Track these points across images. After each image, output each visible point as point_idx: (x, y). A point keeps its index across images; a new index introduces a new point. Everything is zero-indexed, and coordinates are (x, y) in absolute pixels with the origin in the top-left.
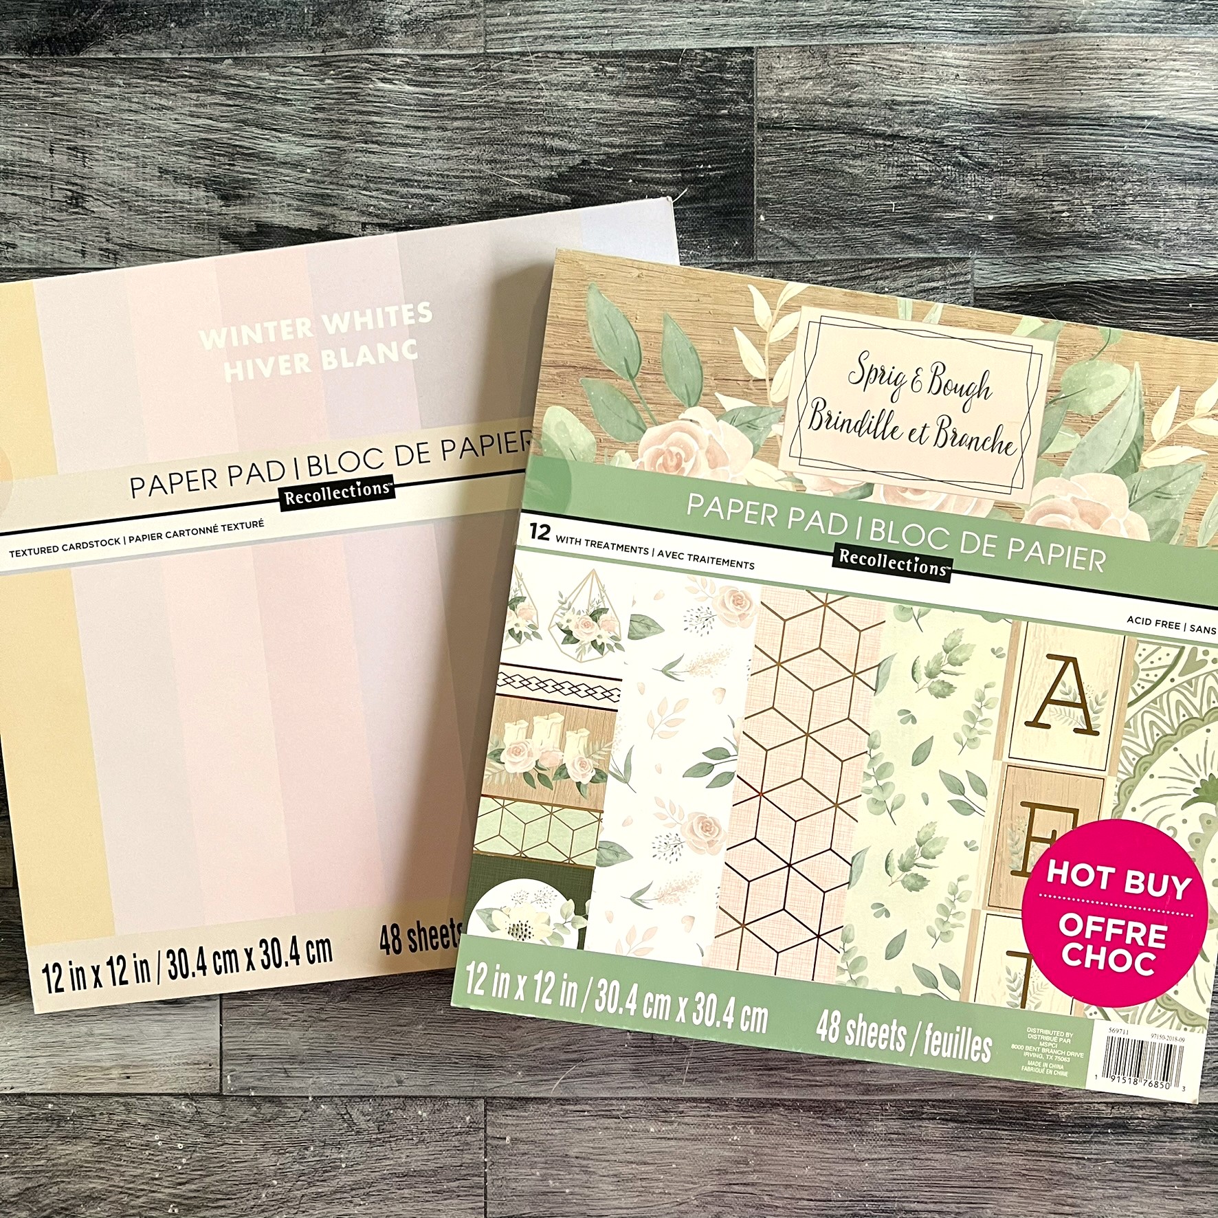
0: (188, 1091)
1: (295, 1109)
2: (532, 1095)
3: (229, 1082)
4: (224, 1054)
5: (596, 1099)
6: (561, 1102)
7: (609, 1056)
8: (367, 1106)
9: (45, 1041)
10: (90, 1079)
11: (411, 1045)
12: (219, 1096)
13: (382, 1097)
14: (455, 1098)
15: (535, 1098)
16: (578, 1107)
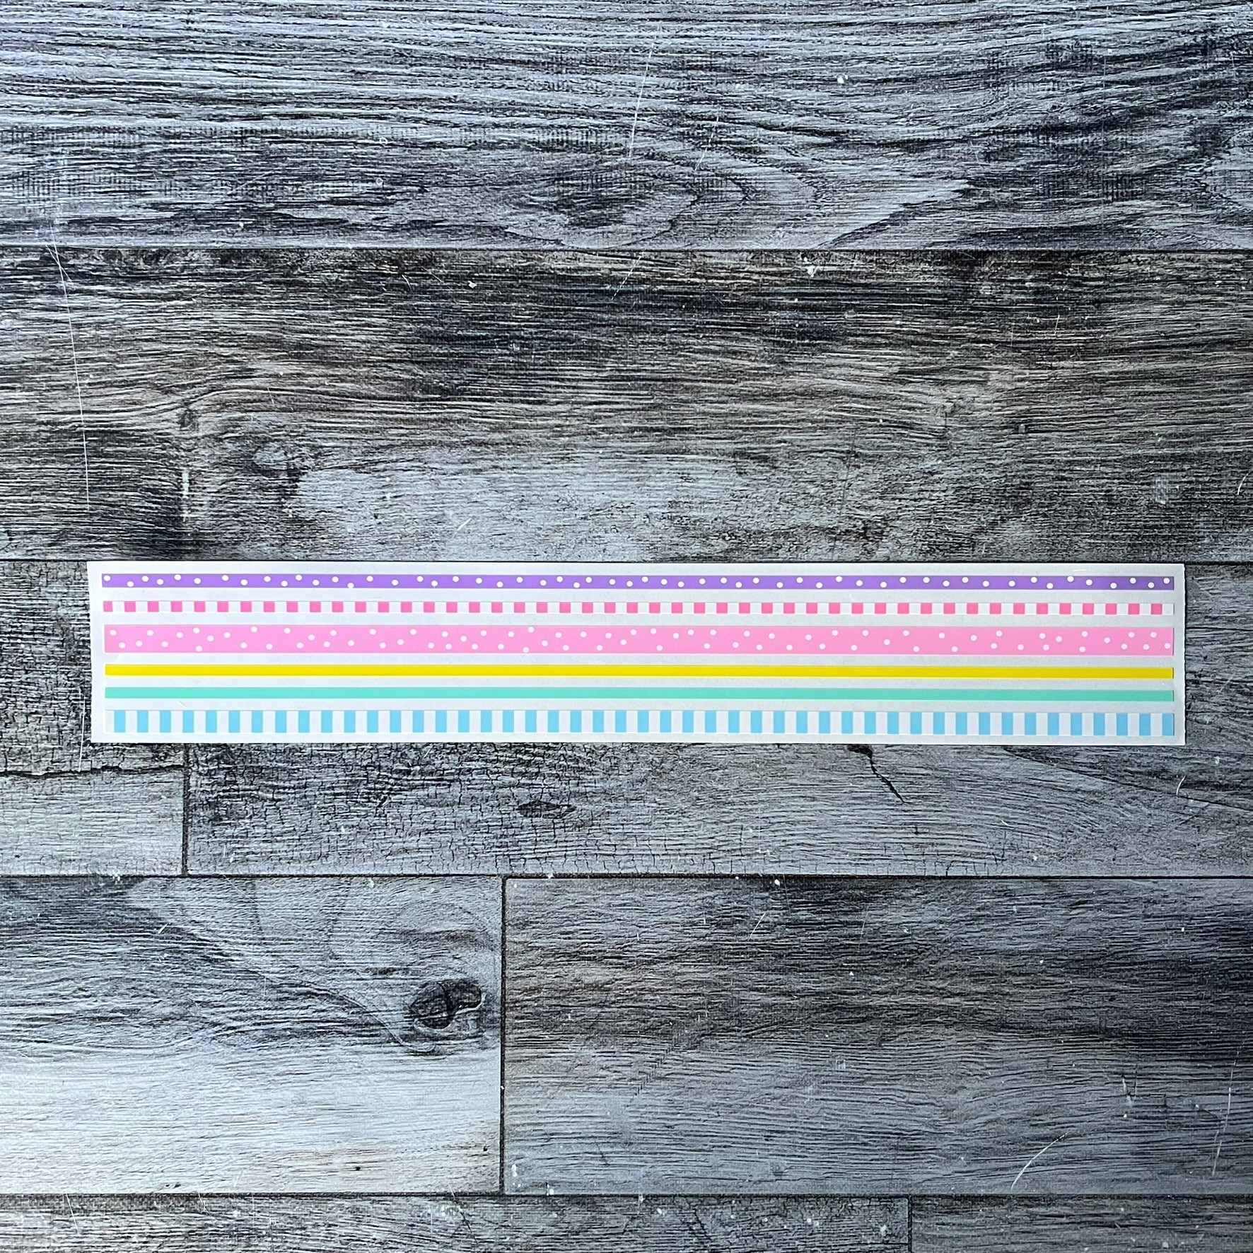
0: (451, 1190)
1: (618, 1215)
2: (982, 1192)
3: (515, 1175)
4: (507, 1131)
5: (1080, 1197)
6: (1026, 1202)
7: (1099, 1131)
8: (728, 1211)
9: (231, 1112)
10: (299, 1171)
11: (795, 1116)
12: (499, 1196)
13: (751, 1196)
14: (863, 1197)
15: (986, 1197)
16: (1053, 1210)
